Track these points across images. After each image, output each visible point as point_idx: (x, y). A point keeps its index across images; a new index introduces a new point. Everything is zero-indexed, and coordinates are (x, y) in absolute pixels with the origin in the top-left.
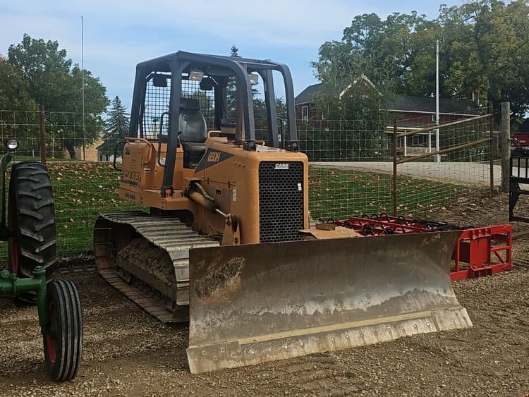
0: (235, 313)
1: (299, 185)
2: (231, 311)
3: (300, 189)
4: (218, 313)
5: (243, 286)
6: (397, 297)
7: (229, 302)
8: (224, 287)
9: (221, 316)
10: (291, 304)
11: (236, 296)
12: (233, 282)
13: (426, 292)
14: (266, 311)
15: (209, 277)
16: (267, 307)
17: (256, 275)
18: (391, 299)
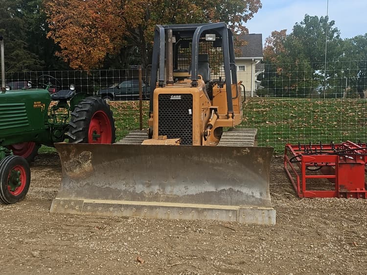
0: (88, 184)
1: (190, 110)
2: (86, 183)
3: (190, 113)
4: (78, 183)
5: (94, 170)
6: (211, 192)
7: (85, 177)
8: (81, 168)
9: (79, 185)
10: (126, 184)
11: (89, 174)
12: (87, 165)
13: (240, 192)
14: (108, 186)
15: (71, 161)
16: (109, 184)
17: (102, 163)
18: (206, 192)
